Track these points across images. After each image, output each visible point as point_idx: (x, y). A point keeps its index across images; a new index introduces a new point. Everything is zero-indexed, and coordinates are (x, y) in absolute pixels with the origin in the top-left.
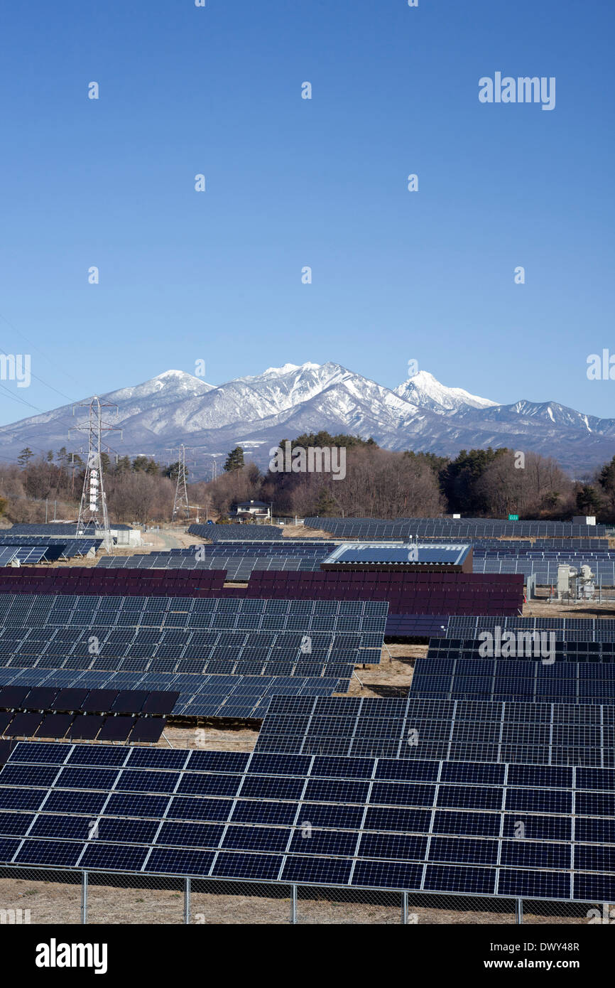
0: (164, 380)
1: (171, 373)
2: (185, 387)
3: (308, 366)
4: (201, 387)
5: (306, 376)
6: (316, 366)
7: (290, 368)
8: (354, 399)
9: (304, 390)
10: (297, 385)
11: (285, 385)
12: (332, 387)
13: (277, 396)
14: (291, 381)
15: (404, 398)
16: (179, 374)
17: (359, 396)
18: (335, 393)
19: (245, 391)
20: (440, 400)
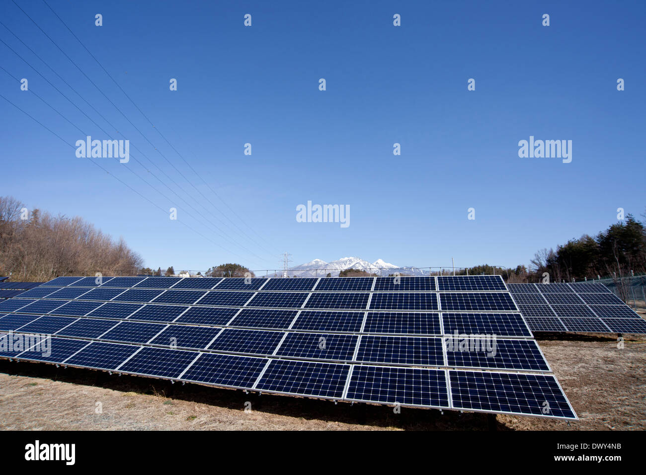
0: (315, 262)
1: (316, 260)
2: (320, 263)
3: (351, 258)
4: (324, 263)
5: (350, 260)
6: (353, 258)
7: (346, 259)
8: (362, 266)
9: (350, 264)
10: (348, 263)
11: (345, 263)
12: (357, 263)
13: (343, 265)
14: (347, 262)
15: (375, 266)
16: (319, 260)
17: (364, 265)
18: (357, 265)
19: (335, 264)
20: (384, 267)
